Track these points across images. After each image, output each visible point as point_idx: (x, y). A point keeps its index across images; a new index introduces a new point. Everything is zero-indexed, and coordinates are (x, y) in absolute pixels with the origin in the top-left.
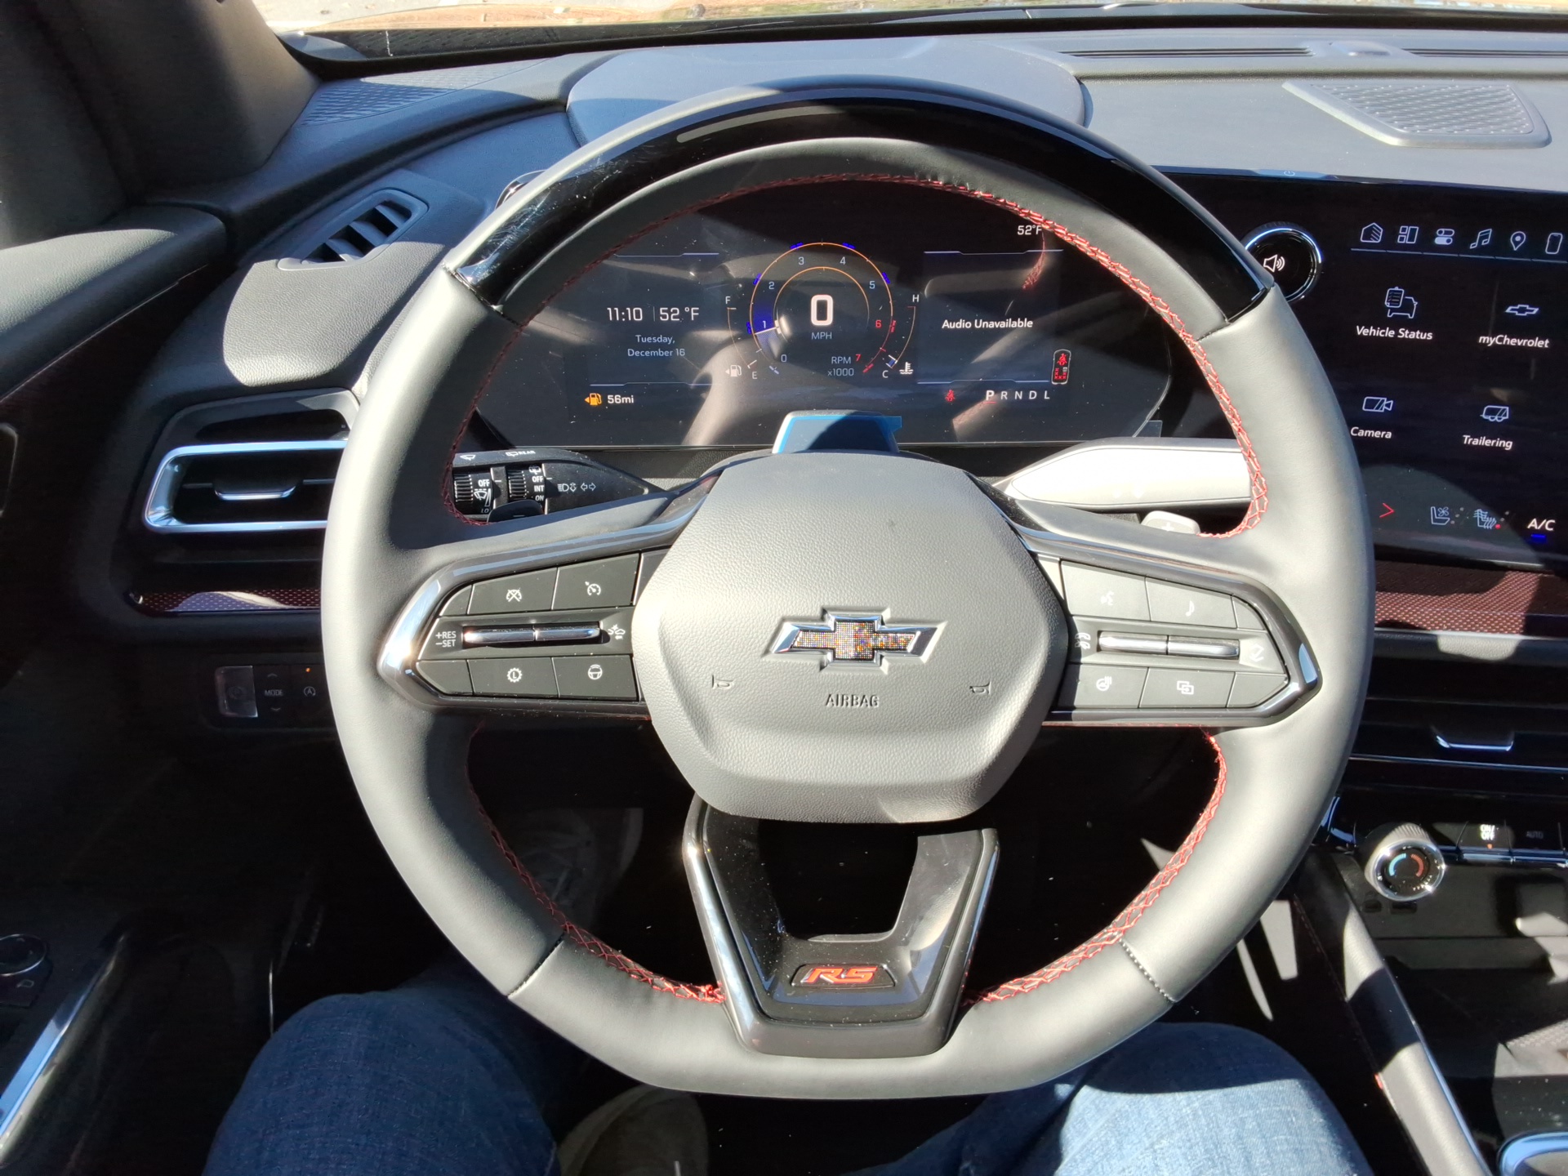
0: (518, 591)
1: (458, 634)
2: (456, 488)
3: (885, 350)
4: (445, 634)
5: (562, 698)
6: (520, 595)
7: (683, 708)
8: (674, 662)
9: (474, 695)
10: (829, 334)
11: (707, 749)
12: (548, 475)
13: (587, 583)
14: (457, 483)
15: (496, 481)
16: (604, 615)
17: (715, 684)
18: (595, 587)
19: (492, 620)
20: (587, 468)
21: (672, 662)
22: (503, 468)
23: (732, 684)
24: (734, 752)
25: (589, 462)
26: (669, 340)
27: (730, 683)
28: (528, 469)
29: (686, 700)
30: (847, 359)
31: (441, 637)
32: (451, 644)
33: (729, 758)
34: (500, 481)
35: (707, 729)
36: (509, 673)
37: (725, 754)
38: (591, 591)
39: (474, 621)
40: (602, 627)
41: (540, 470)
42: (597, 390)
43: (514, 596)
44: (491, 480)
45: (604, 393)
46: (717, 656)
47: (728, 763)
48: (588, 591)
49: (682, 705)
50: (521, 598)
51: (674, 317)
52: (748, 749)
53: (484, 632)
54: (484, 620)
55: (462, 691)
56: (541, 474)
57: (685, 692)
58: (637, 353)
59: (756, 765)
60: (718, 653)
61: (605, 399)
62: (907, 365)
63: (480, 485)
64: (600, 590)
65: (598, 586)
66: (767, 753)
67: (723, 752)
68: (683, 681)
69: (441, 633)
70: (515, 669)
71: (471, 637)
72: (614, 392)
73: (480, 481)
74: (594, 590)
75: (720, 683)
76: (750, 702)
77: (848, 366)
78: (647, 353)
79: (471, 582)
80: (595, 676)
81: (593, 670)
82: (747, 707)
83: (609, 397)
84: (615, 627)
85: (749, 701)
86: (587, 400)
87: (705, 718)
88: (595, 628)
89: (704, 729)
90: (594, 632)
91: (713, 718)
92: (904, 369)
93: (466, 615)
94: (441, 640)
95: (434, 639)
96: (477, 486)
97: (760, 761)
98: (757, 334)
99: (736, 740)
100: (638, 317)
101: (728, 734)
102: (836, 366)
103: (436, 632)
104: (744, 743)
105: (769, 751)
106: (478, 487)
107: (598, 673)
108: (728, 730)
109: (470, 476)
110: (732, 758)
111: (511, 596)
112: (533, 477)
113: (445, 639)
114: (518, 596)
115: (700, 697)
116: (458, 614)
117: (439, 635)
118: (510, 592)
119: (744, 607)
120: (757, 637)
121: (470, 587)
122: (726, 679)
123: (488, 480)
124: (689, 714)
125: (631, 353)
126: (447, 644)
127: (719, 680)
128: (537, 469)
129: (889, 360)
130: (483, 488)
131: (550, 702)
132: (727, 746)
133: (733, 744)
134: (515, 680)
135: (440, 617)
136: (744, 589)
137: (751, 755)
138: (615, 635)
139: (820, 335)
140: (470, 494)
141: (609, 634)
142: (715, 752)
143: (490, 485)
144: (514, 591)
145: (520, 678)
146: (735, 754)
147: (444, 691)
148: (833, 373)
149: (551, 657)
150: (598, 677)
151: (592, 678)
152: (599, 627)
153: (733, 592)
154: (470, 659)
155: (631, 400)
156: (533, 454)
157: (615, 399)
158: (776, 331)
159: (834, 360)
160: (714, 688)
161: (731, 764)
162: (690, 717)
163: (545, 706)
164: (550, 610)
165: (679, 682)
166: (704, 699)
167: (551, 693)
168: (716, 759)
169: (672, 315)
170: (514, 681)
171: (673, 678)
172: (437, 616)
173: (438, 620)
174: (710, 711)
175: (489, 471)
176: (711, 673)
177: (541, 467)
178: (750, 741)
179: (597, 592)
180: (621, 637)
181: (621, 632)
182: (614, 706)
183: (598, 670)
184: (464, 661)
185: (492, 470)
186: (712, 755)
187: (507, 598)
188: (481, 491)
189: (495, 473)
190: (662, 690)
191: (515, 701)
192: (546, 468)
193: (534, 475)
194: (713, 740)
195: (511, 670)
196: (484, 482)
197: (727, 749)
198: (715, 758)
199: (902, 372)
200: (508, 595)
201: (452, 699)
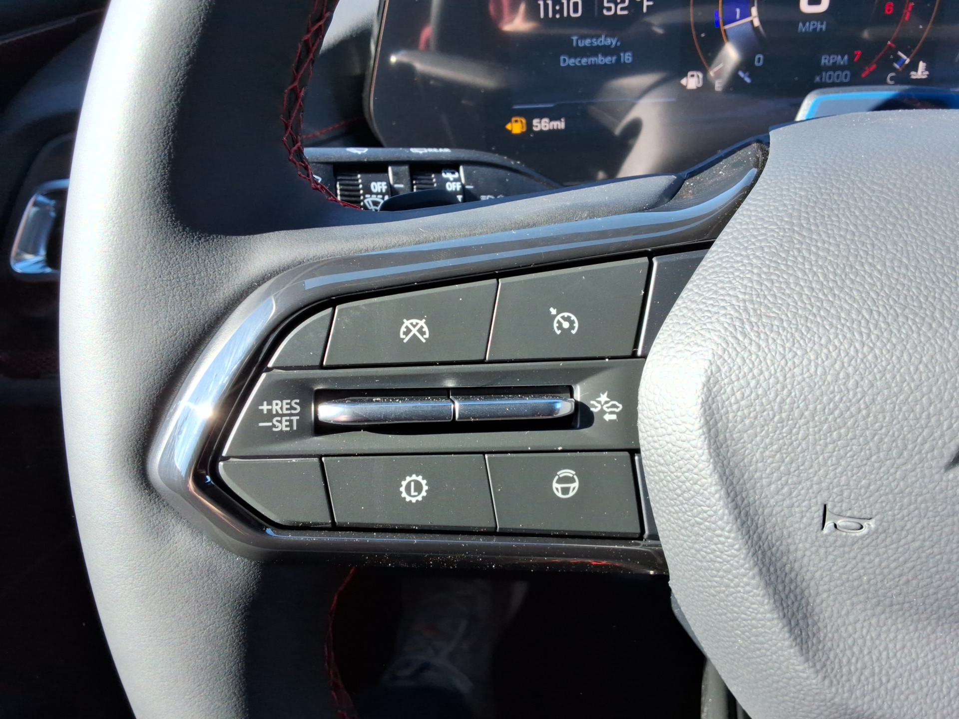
0: (422, 323)
1: (304, 405)
2: (338, 192)
3: (893, 46)
4: (277, 406)
5: (504, 533)
6: (426, 329)
7: (756, 570)
8: (736, 472)
9: (335, 527)
10: (822, 24)
11: (807, 660)
12: (468, 183)
13: (553, 311)
14: (340, 185)
15: (396, 186)
16: (582, 375)
17: (829, 524)
18: (567, 319)
19: (371, 378)
20: (519, 176)
21: (732, 473)
22: (405, 168)
23: (870, 525)
24: (865, 667)
25: (523, 168)
26: (612, 42)
27: (865, 524)
28: (440, 172)
29: (764, 553)
30: (842, 58)
31: (270, 411)
32: (291, 425)
33: (854, 680)
34: (401, 186)
35: (805, 617)
36: (404, 483)
37: (844, 670)
38: (560, 327)
39: (335, 379)
40: (578, 395)
41: (456, 175)
42: (520, 113)
43: (414, 331)
44: (389, 185)
45: (529, 116)
46: (838, 463)
47: (851, 691)
48: (556, 325)
49: (756, 564)
50: (427, 336)
51: (622, 9)
52: (893, 662)
53: (354, 401)
54: (354, 379)
55: (310, 519)
56: (458, 180)
57: (760, 538)
58: (571, 62)
59: (912, 698)
60: (840, 458)
61: (529, 125)
62: (922, 65)
63: (374, 190)
64: (576, 325)
65: (573, 317)
66: (936, 673)
67: (841, 667)
68: (756, 514)
69: (270, 404)
70: (414, 477)
71: (329, 412)
72: (541, 114)
73: (373, 184)
74: (566, 325)
75: (840, 523)
76: (910, 565)
77: (842, 68)
78: (584, 61)
79: (330, 301)
80: (565, 491)
81: (561, 480)
82: (900, 576)
83: (535, 122)
84: (604, 398)
85: (905, 562)
86: (509, 127)
87: (802, 592)
88: (565, 400)
89: (800, 615)
90: (564, 407)
91: (818, 594)
92: (916, 70)
93: (321, 367)
94: (270, 416)
95: (256, 415)
96: (368, 191)
97: (921, 688)
98: (727, 27)
99: (869, 643)
100: (576, 11)
101: (850, 628)
102: (827, 69)
103: (258, 401)
104: (886, 648)
105: (940, 667)
106: (371, 193)
107: (572, 486)
108: (851, 618)
109: (359, 176)
110: (859, 680)
111: (408, 331)
112: (448, 184)
113: (277, 415)
114: (421, 331)
115: (792, 548)
116: (304, 364)
117: (265, 407)
118: (407, 323)
119: (905, 357)
120: (940, 424)
121: (329, 310)
122: (856, 514)
123: (384, 183)
124: (768, 584)
125: (565, 60)
126: (282, 426)
127: (839, 515)
128: (453, 173)
129: (898, 59)
130: (377, 194)
131: (481, 541)
132: (848, 653)
133: (861, 651)
134: (415, 498)
135: (269, 370)
136: (901, 319)
137: (901, 676)
138: (603, 412)
139: (809, 27)
140: (359, 202)
141: (592, 409)
142: (824, 665)
143: (387, 190)
144: (414, 321)
145: (424, 494)
146: (867, 672)
147: (277, 520)
148: (821, 78)
149: (484, 453)
150: (571, 494)
151: (559, 494)
152: (572, 396)
153: (876, 326)
154: (326, 456)
155: (560, 125)
156: (448, 153)
157: (542, 125)
158: (752, 22)
159: (825, 60)
160: (826, 531)
161: (858, 693)
162: (771, 590)
163: (471, 549)
164: (482, 362)
165: (747, 514)
166: (799, 554)
167: (485, 523)
168: (827, 682)
169: (619, 6)
170: (414, 500)
171: (737, 506)
172: (263, 367)
173: (264, 376)
174: (812, 578)
175: (387, 171)
176: (820, 500)
177: (458, 171)
178: (899, 646)
179: (572, 327)
180: (614, 417)
181: (614, 406)
182: (599, 549)
183: (570, 480)
184: (316, 460)
185: (390, 169)
186: (817, 672)
187: (402, 336)
188: (374, 198)
189: (395, 174)
190: (709, 529)
191: (415, 540)
192: (465, 172)
193: (448, 180)
194: (819, 642)
195: (408, 479)
196: (378, 186)
197: (849, 661)
198: (825, 677)
199: (915, 75)
200: (403, 329)
201: (290, 537)
